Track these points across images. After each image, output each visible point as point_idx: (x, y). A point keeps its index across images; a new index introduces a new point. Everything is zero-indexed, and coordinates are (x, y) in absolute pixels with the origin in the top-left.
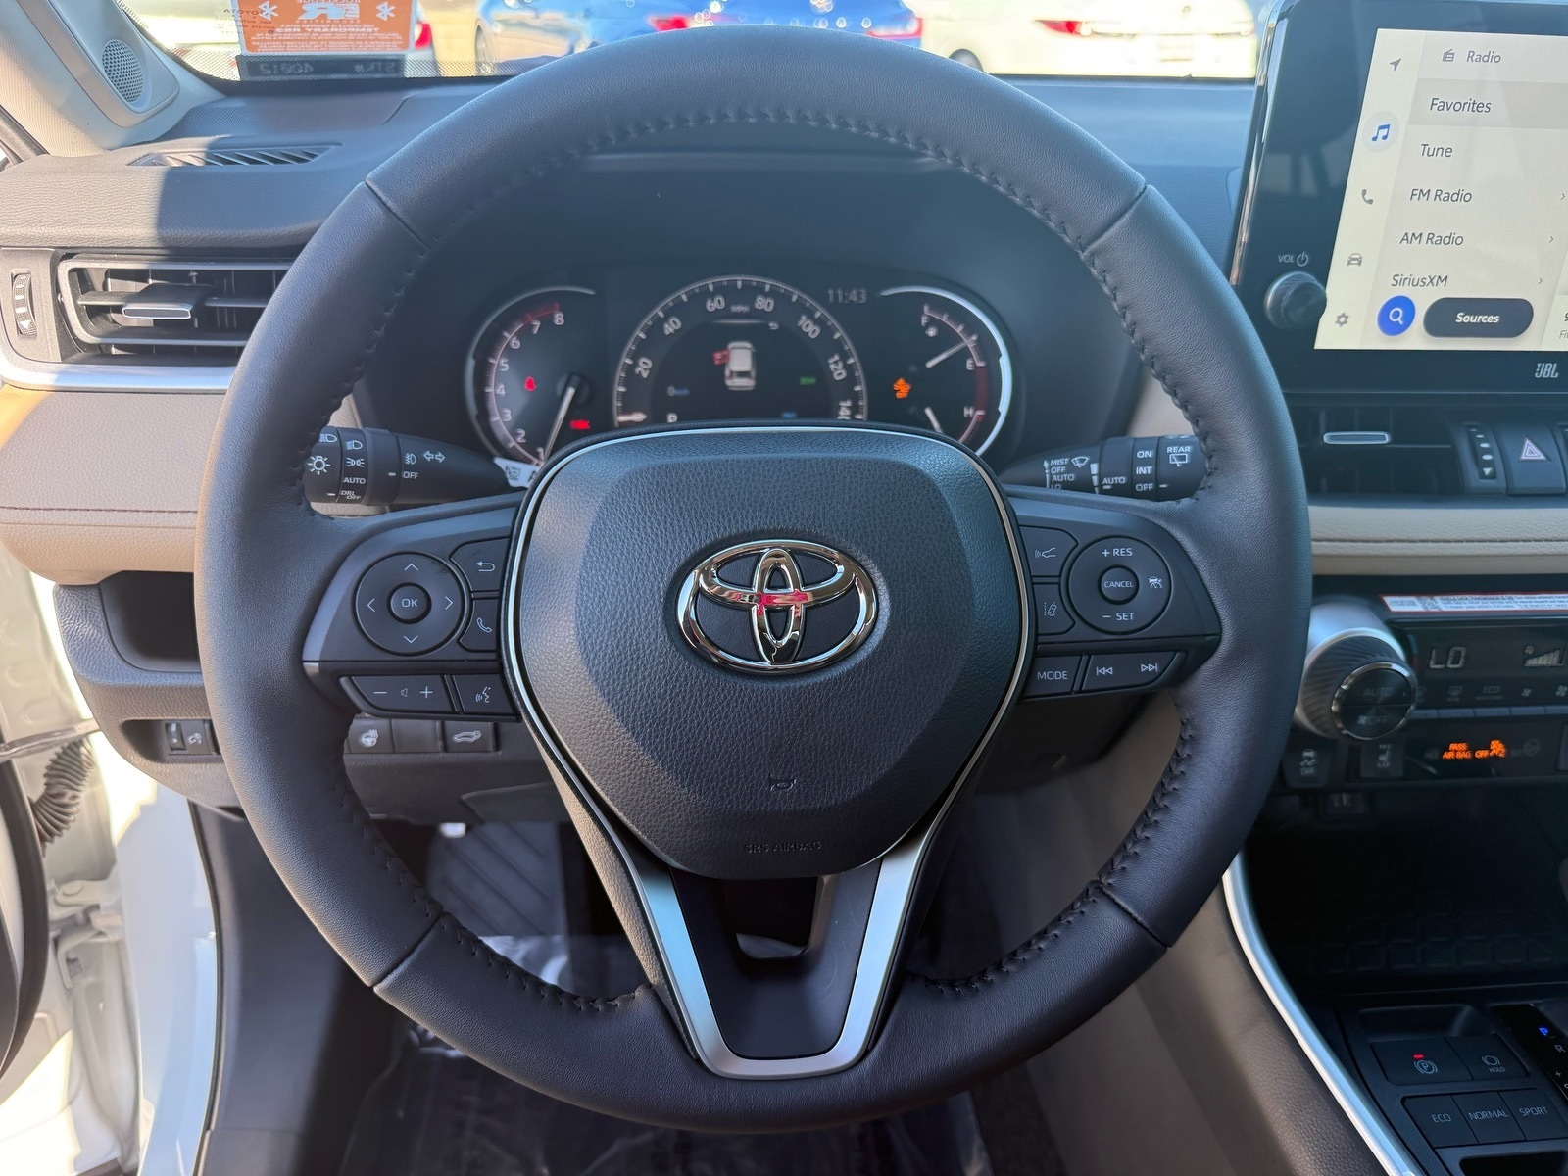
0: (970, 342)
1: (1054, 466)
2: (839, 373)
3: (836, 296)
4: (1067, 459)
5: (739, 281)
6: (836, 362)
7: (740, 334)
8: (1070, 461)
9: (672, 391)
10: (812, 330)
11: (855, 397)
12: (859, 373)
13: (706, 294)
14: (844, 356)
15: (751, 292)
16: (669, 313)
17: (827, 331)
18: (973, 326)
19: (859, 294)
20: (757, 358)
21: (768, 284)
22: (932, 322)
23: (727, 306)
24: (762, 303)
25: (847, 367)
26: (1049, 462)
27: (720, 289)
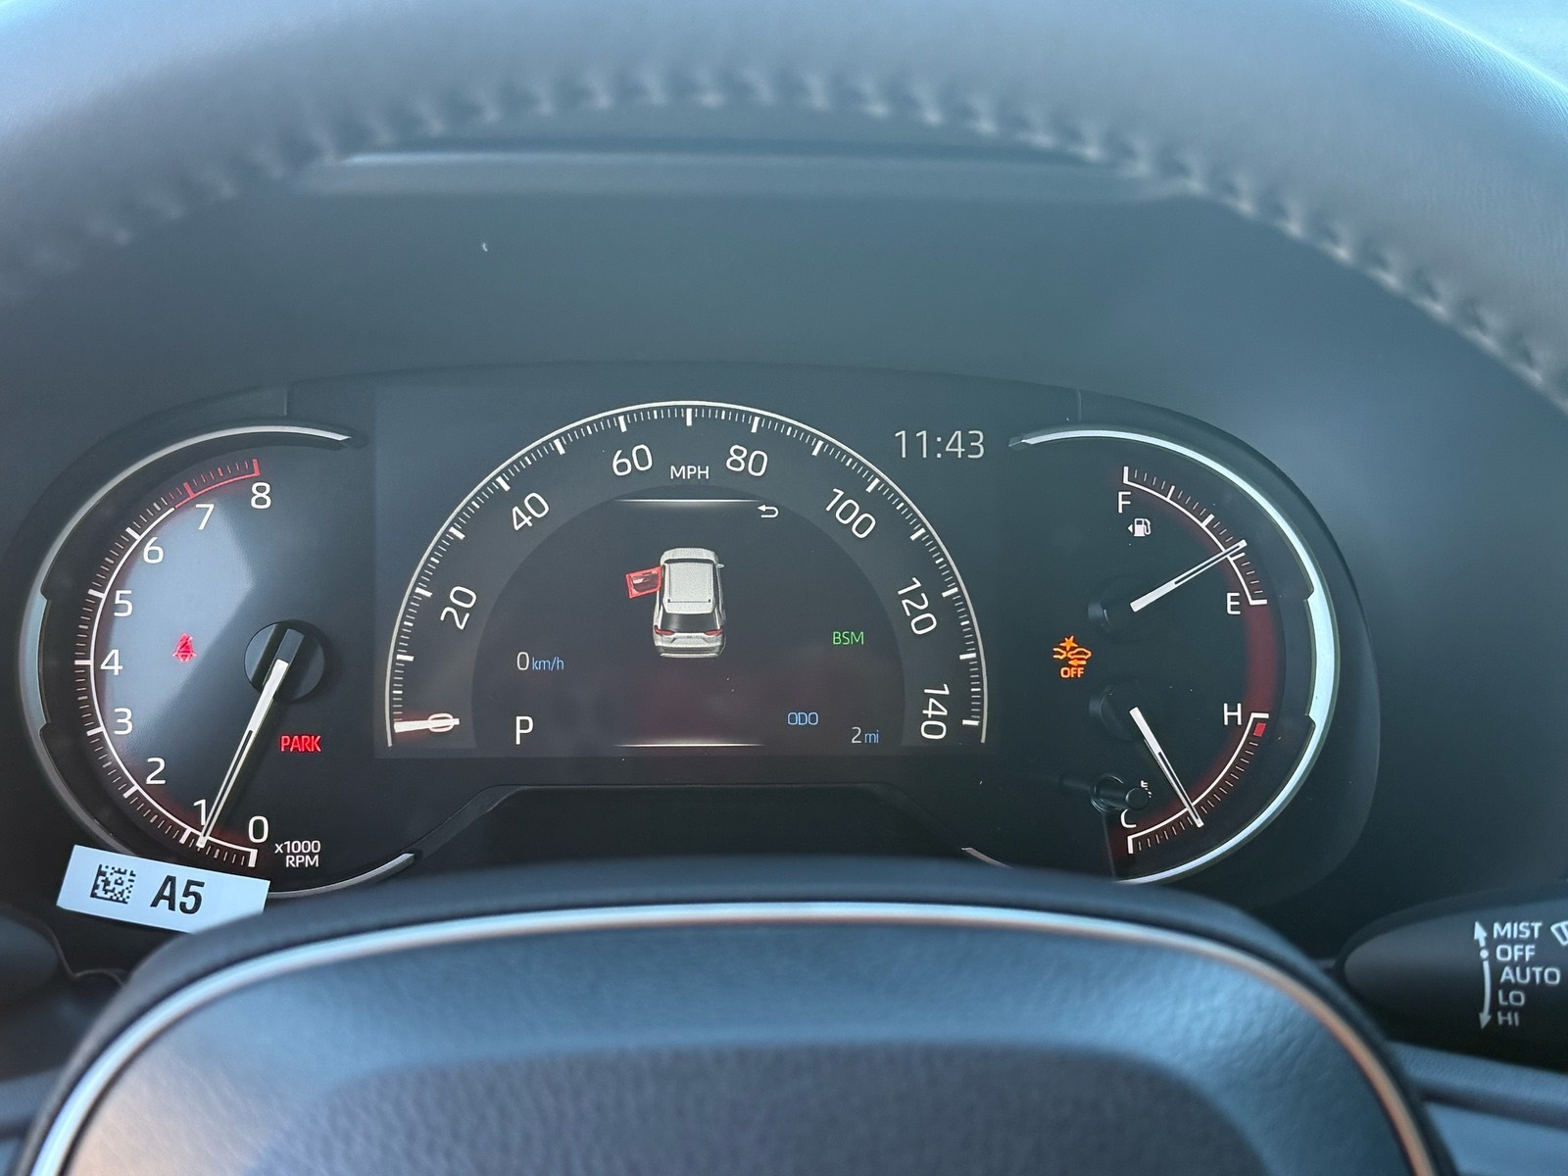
0: (1232, 553)
1: (1503, 940)
2: (923, 622)
3: (914, 444)
4: (1537, 926)
5: (689, 409)
6: (914, 596)
7: (688, 531)
8: (1545, 931)
9: (524, 661)
10: (859, 522)
11: (961, 677)
12: (971, 621)
13: (610, 440)
14: (935, 583)
15: (715, 436)
16: (522, 482)
17: (894, 524)
18: (1238, 518)
19: (967, 440)
20: (727, 584)
21: (758, 418)
22: (1141, 506)
23: (661, 466)
24: (739, 459)
25: (939, 606)
26: (1489, 929)
27: (641, 429)
